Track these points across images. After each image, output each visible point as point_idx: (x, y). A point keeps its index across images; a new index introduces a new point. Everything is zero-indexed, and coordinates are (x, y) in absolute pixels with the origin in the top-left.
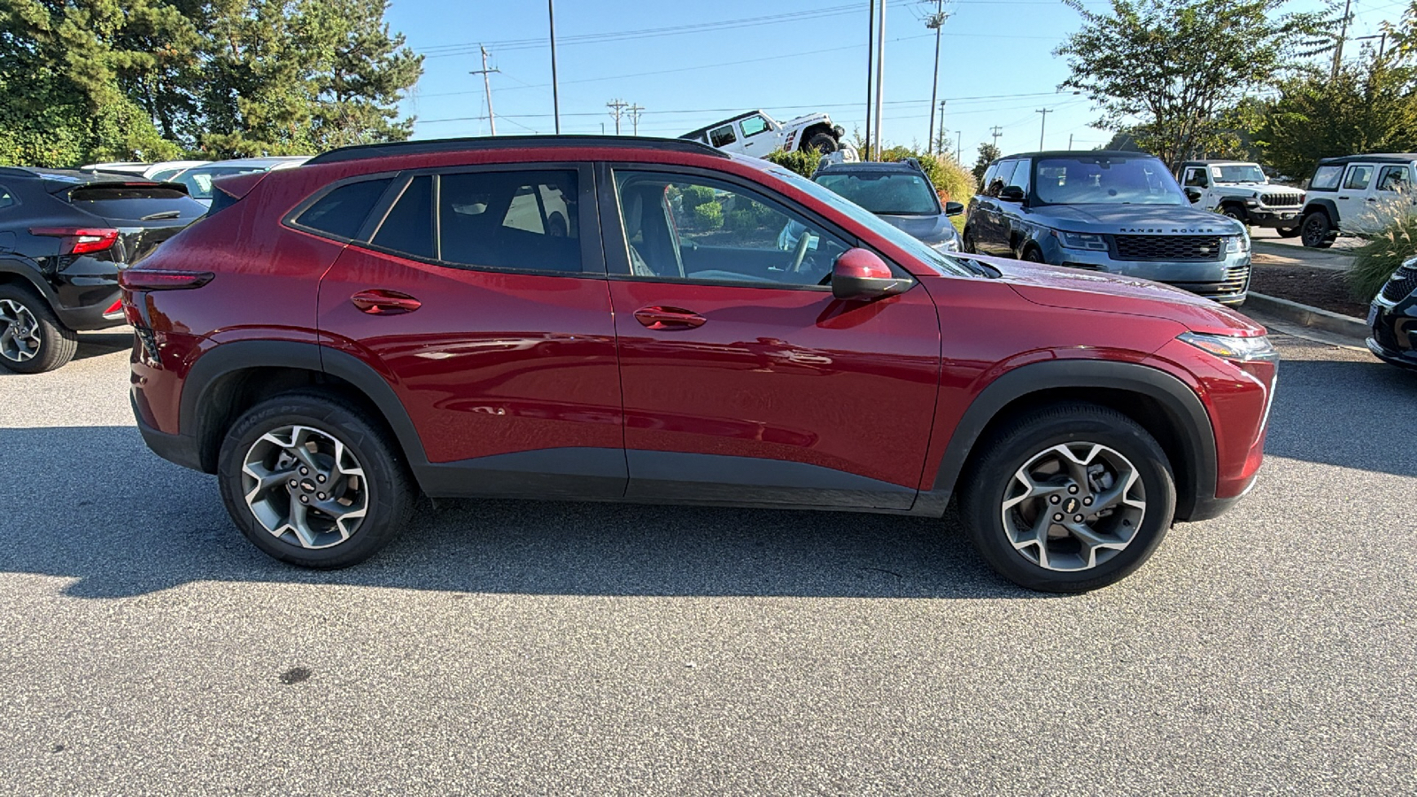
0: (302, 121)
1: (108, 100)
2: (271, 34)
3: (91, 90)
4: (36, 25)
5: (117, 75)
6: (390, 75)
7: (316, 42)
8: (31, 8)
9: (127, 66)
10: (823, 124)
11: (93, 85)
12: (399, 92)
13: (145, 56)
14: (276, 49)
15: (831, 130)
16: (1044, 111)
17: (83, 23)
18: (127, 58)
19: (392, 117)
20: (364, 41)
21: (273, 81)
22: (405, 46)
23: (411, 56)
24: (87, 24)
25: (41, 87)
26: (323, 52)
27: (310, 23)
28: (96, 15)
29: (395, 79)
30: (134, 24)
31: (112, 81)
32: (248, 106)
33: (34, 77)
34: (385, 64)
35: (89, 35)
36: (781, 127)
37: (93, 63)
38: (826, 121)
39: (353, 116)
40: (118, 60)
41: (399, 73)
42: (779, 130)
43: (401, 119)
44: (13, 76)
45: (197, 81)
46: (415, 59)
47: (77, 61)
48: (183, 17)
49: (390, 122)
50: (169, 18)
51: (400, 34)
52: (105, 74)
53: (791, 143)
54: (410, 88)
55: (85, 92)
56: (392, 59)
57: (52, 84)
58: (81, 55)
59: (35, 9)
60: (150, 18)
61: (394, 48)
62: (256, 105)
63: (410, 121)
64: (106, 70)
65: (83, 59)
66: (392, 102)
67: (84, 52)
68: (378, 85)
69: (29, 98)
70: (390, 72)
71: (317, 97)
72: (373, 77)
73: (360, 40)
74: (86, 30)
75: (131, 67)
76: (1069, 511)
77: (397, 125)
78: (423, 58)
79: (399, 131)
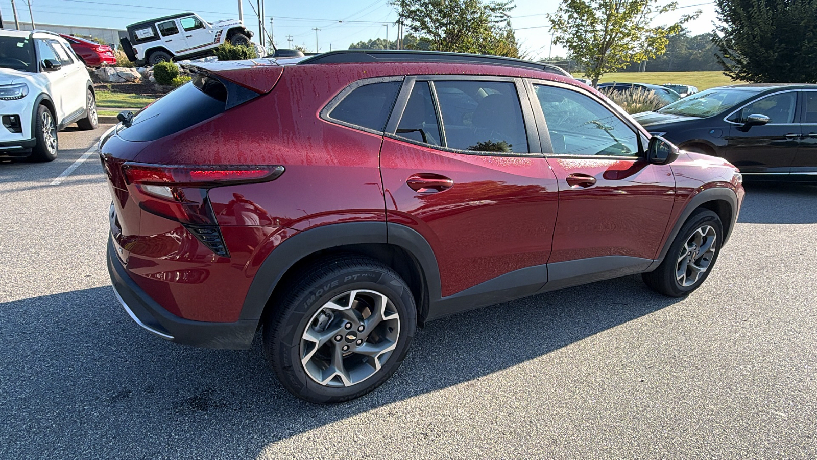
10: (240, 28)
15: (245, 32)
16: (317, 29)
36: (211, 26)
38: (242, 25)
42: (209, 28)
53: (219, 38)
76: (693, 258)
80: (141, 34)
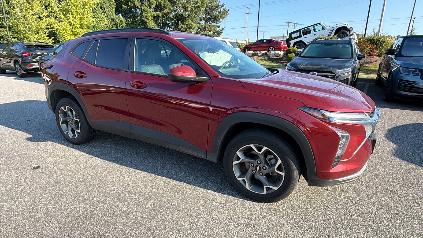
0: (194, 29)
1: (150, 25)
2: (189, 6)
3: (147, 22)
4: (138, 6)
5: (153, 18)
6: (218, 16)
7: (200, 7)
8: (137, 2)
9: (155, 16)
10: (344, 27)
11: (148, 21)
12: (221, 20)
13: (160, 13)
14: (190, 9)
15: (348, 29)
17: (147, 5)
18: (155, 14)
19: (218, 28)
20: (213, 6)
21: (188, 18)
22: (224, 7)
23: (225, 10)
24: (148, 6)
25: (138, 22)
26: (201, 10)
27: (199, 2)
28: (150, 3)
29: (219, 17)
30: (158, 5)
31: (152, 20)
32: (181, 25)
33: (136, 19)
34: (217, 13)
35: (148, 9)
36: (328, 28)
37: (148, 16)
38: (346, 26)
39: (207, 28)
40: (154, 14)
41: (221, 15)
42: (327, 29)
43: (220, 28)
44: (133, 19)
45: (171, 19)
46: (226, 11)
47: (145, 15)
48: (169, 2)
49: (218, 29)
50: (166, 3)
51: (223, 4)
52: (150, 18)
53: (331, 34)
54: (224, 19)
55: (146, 23)
56: (219, 11)
57: (140, 21)
58: (146, 14)
59: (138, 2)
60: (162, 3)
61: (221, 8)
62: (183, 25)
63: (223, 29)
64: (151, 17)
65: (146, 15)
66: (218, 23)
67: (147, 13)
68: (215, 19)
69: (135, 24)
70: (219, 15)
71: (199, 22)
72: (214, 16)
73: (212, 6)
74: (147, 7)
75: (156, 16)
76: (257, 170)
77: (219, 30)
78: (229, 10)
79: (219, 32)
80: (294, 36)
